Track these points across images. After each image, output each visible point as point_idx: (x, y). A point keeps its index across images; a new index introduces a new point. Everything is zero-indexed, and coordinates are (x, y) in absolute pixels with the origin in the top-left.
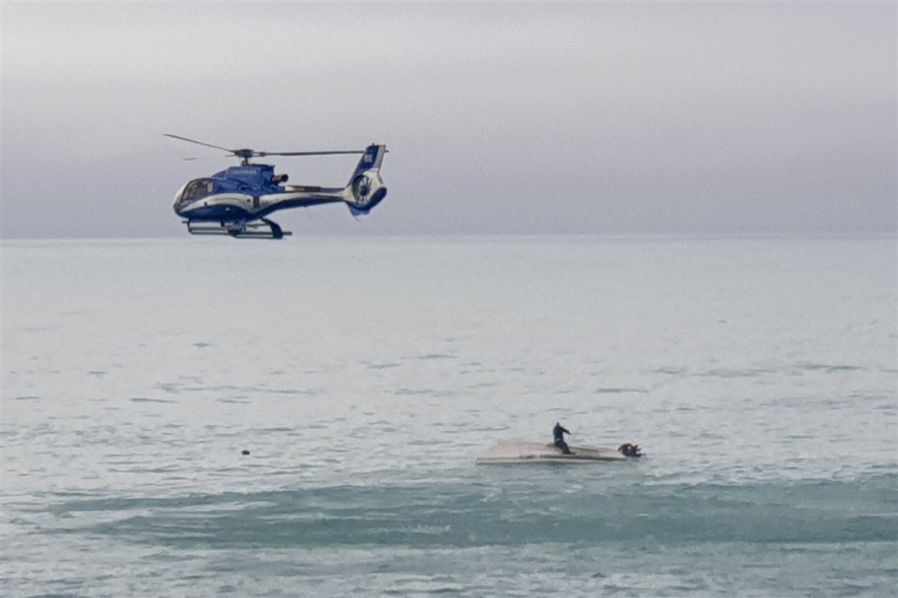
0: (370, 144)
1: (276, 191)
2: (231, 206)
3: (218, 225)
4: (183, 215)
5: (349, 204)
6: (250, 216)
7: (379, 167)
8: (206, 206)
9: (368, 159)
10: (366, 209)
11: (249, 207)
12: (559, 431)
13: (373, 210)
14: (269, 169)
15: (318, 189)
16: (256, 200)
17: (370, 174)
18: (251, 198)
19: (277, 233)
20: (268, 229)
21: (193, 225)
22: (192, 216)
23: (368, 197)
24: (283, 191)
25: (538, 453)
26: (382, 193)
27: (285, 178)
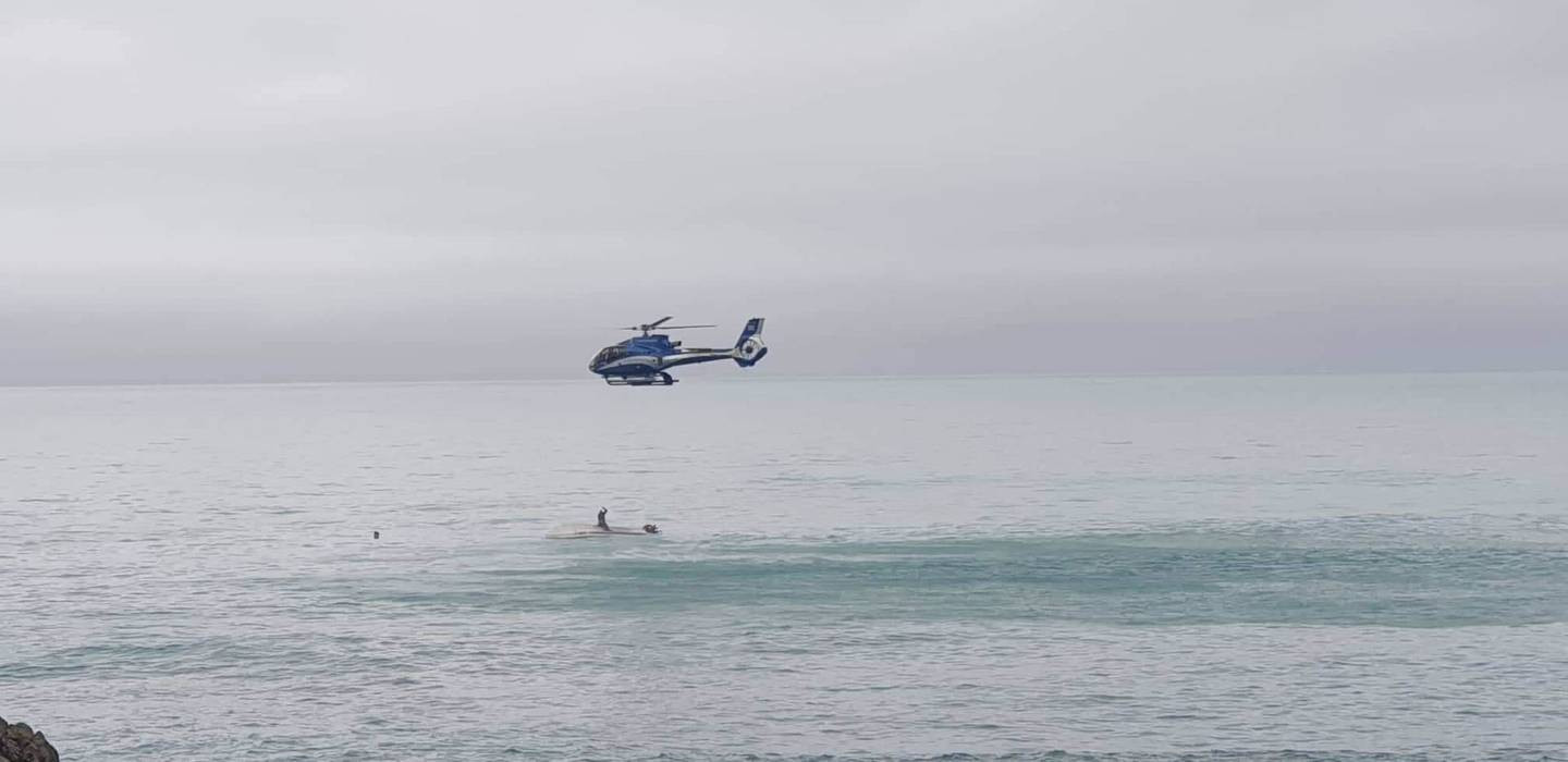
0: (751, 318)
1: (674, 353)
2: (641, 365)
3: (620, 378)
4: (600, 372)
5: (738, 360)
6: (655, 371)
7: (760, 333)
8: (621, 366)
9: (751, 328)
10: (752, 363)
11: (655, 365)
12: (602, 516)
13: (757, 363)
14: (666, 337)
15: (709, 350)
16: (660, 360)
17: (755, 338)
18: (656, 359)
19: (668, 380)
20: (661, 378)
21: (610, 379)
22: (606, 373)
23: (753, 355)
24: (679, 352)
25: (588, 530)
26: (763, 352)
27: (679, 344)
